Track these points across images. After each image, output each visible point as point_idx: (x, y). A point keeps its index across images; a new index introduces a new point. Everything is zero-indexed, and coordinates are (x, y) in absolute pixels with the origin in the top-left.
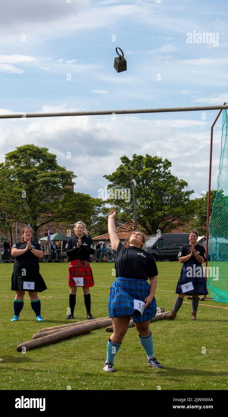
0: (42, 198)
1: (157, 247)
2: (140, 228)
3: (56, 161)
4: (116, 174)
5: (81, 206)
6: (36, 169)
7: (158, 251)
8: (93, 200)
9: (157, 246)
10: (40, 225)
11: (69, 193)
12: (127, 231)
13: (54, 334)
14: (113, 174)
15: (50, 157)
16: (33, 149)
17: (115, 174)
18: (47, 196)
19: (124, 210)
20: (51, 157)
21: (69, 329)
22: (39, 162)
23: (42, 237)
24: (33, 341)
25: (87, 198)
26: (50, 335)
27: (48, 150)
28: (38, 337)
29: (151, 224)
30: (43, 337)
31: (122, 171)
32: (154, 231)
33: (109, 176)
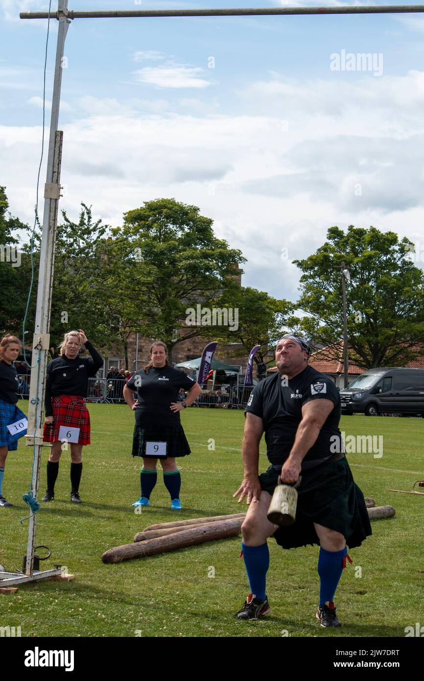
0: (183, 294)
1: (381, 390)
2: (353, 355)
3: (211, 230)
4: (316, 259)
5: (252, 310)
6: (177, 243)
7: (380, 398)
8: (273, 302)
9: (379, 388)
10: (178, 341)
11: (231, 288)
12: (330, 359)
13: (171, 535)
14: (310, 259)
15: (202, 223)
16: (172, 207)
17: (314, 258)
18: (193, 290)
19: (326, 322)
20: (204, 222)
21: (200, 528)
22: (183, 229)
23: (181, 361)
24: (132, 547)
25: (263, 297)
26: (163, 537)
27: (198, 209)
28: (143, 539)
29: (371, 349)
30: (151, 540)
31: (325, 253)
32: (377, 362)
33: (301, 261)
